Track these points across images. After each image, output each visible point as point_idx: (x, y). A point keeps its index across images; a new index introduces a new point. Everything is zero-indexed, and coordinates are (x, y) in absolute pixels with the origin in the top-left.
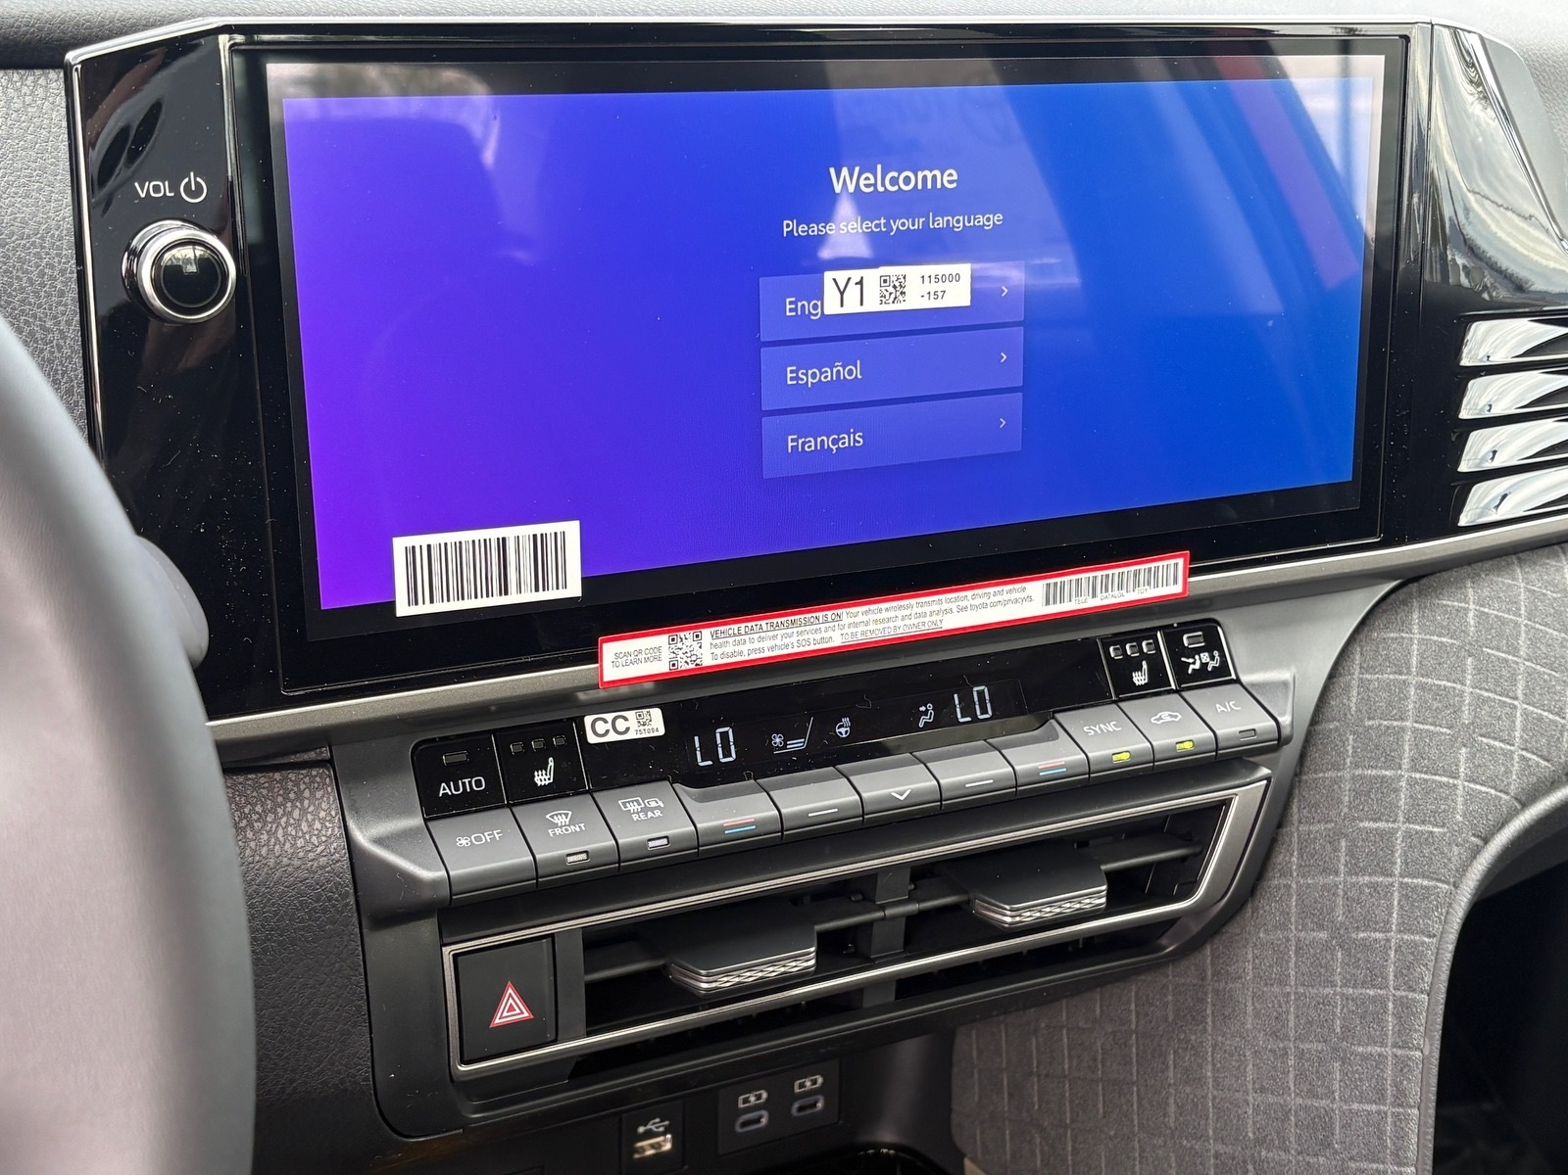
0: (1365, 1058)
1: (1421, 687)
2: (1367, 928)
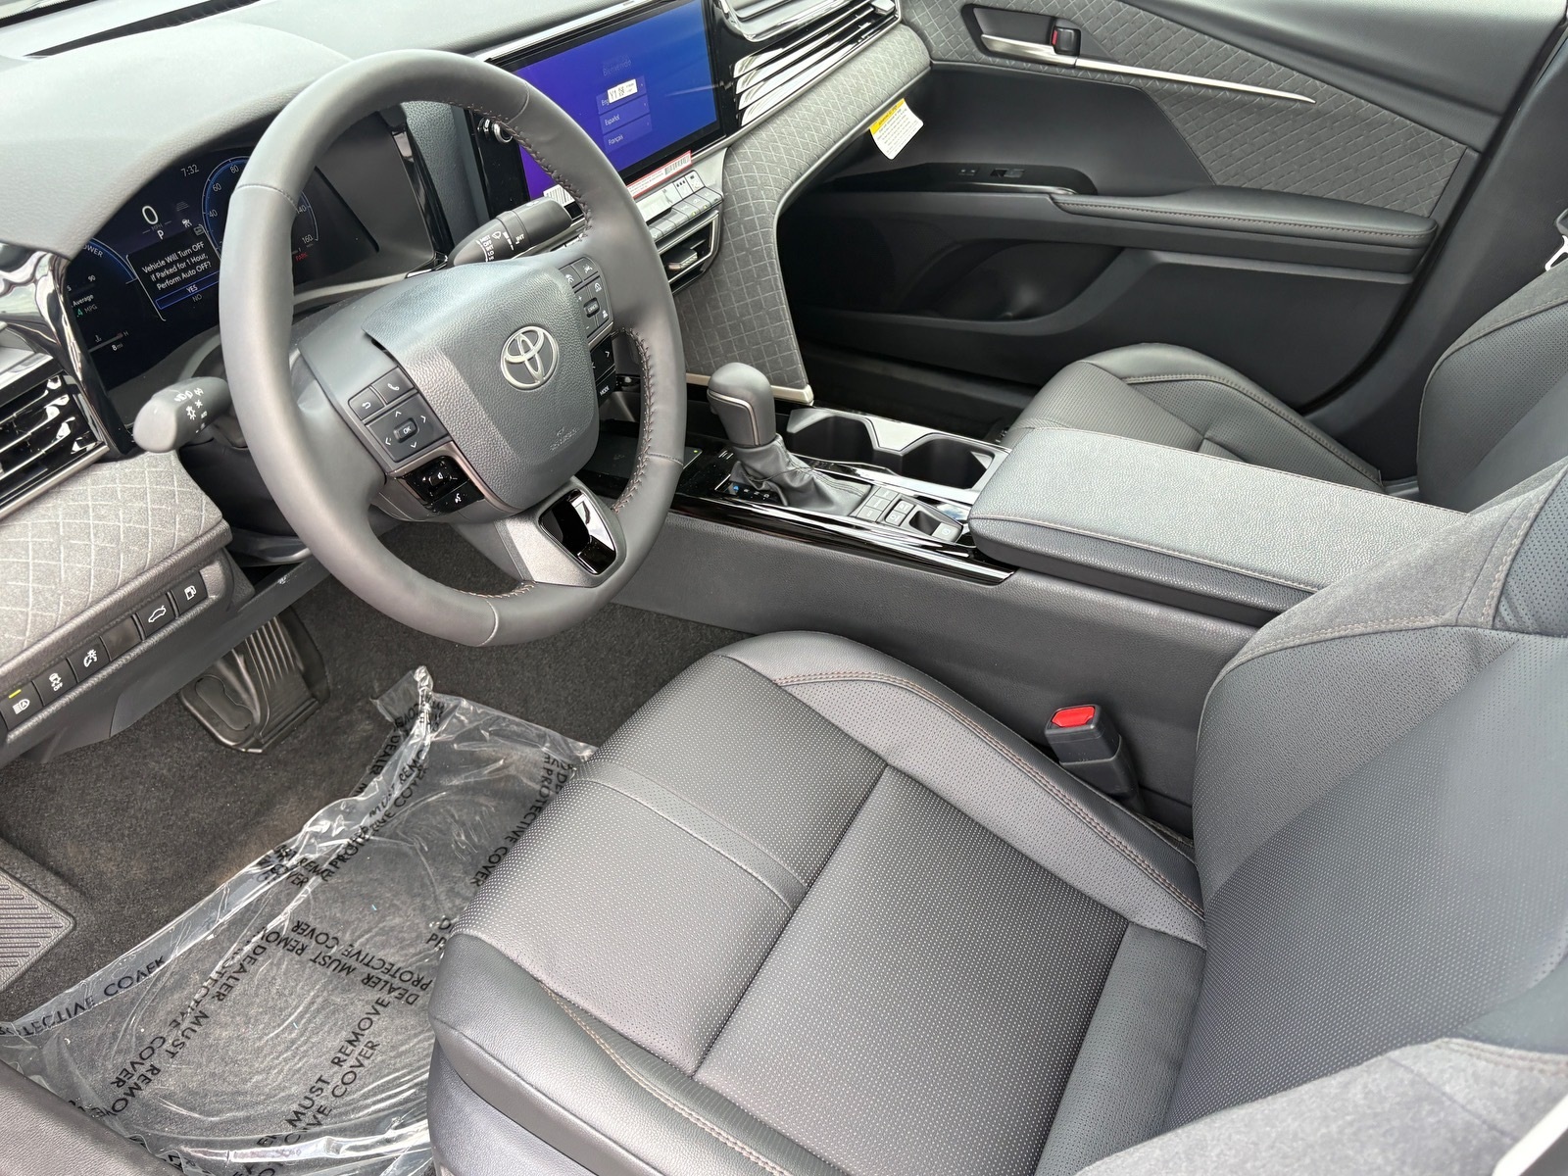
0: (765, 281)
1: (745, 176)
2: (755, 246)
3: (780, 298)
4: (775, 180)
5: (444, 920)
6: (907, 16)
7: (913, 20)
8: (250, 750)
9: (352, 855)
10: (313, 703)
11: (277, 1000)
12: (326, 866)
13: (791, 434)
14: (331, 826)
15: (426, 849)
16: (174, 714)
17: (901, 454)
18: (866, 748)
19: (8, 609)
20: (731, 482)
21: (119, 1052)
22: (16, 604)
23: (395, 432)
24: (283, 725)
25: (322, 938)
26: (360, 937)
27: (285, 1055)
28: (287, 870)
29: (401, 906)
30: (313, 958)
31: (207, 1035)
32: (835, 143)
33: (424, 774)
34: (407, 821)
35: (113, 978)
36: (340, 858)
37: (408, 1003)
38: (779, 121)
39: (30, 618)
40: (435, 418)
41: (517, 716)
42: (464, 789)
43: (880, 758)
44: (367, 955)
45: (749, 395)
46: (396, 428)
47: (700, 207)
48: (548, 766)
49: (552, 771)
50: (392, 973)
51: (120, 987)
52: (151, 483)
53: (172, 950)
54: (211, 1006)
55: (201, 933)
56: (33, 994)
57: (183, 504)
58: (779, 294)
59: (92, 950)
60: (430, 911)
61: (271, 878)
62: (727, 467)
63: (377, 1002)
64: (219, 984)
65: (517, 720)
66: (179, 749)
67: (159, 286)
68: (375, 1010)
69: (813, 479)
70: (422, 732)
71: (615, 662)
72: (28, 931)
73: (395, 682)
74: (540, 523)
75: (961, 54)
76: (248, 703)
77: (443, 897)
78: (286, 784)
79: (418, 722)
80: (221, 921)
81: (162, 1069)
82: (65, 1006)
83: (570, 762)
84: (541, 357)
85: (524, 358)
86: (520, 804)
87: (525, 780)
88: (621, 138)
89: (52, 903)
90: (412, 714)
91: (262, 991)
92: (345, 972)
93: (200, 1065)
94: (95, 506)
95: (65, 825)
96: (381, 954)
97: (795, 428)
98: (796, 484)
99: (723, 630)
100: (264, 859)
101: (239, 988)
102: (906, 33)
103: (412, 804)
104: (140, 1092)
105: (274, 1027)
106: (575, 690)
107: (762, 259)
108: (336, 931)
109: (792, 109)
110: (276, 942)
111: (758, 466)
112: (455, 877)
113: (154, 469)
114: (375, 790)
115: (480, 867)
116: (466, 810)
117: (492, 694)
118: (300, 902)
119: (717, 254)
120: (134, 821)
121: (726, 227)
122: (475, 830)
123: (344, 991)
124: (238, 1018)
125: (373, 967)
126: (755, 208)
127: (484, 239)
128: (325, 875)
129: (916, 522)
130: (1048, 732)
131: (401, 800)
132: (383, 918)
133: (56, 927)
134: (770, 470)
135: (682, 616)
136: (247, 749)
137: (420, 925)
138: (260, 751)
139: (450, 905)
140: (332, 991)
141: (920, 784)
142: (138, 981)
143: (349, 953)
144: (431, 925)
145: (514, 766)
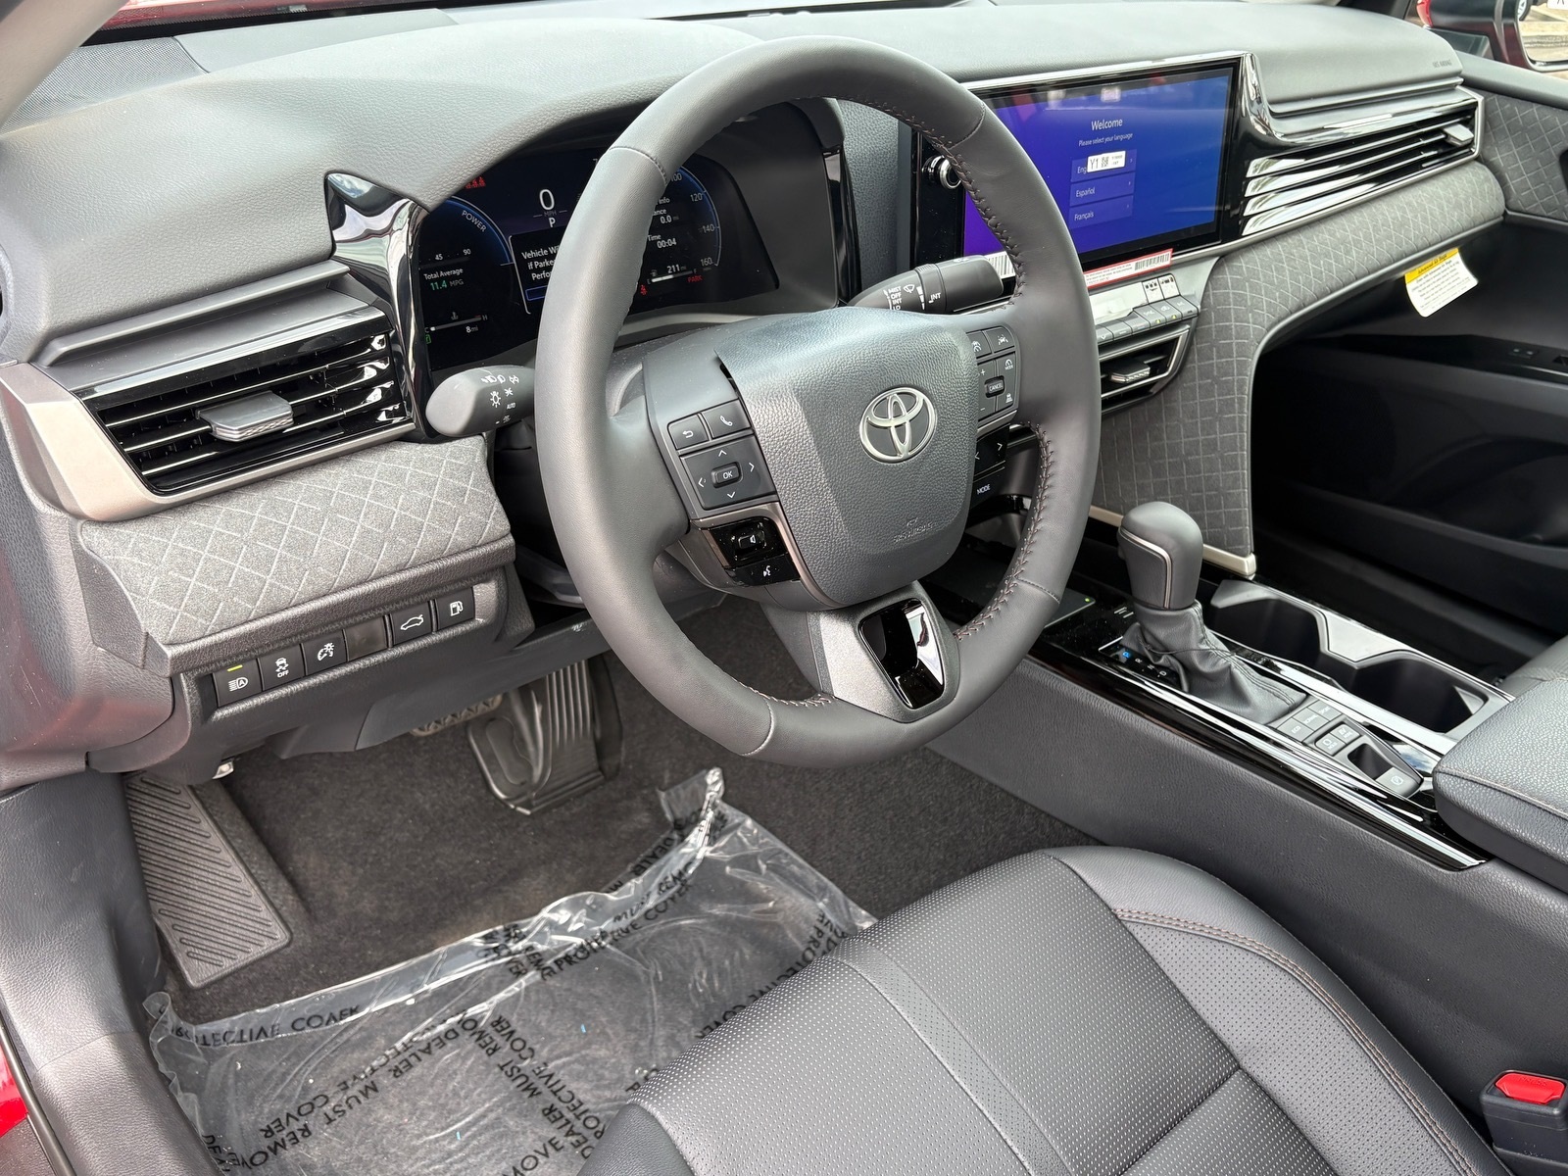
0: (1228, 419)
1: (1234, 293)
2: (1226, 376)
3: (1242, 442)
4: (1269, 304)
5: (653, 1070)
6: (1486, 153)
7: (1493, 159)
8: (519, 809)
9: (581, 959)
10: (599, 776)
11: (450, 1099)
12: (549, 962)
13: (1215, 608)
14: (570, 919)
15: (661, 978)
16: (456, 748)
17: (1356, 666)
18: (1216, 1036)
19: (246, 570)
20: (1122, 647)
21: (281, 1097)
22: (257, 568)
23: (713, 474)
24: (560, 791)
25: (518, 1045)
26: (558, 1057)
27: (437, 1167)
28: (510, 954)
29: (612, 1036)
30: (502, 1064)
31: (370, 1111)
32: (1357, 279)
33: (687, 891)
34: (652, 940)
35: (305, 1012)
36: (568, 959)
37: (583, 1155)
38: (1291, 240)
39: (266, 587)
40: (765, 469)
41: (802, 856)
42: (722, 922)
43: (1232, 1055)
44: (558, 1081)
45: (1171, 543)
46: (715, 469)
47: (1168, 316)
48: (820, 926)
49: (823, 933)
50: (578, 1112)
51: (308, 1024)
52: (445, 474)
53: (368, 1003)
54: (384, 1080)
55: (403, 995)
56: (227, 1002)
57: (470, 505)
58: (1242, 437)
59: (298, 974)
60: (641, 1055)
61: (490, 957)
62: (1121, 627)
63: (550, 1142)
64: (400, 1058)
65: (801, 861)
66: (449, 787)
67: (534, 276)
68: (545, 1150)
69: (1230, 667)
70: (697, 844)
71: (926, 827)
72: (244, 932)
73: (686, 777)
74: (859, 628)
75: (1548, 208)
76: (533, 756)
77: (660, 1043)
78: (543, 857)
79: (696, 830)
80: (426, 987)
81: (314, 1133)
82: (250, 1026)
83: (846, 930)
84: (911, 426)
85: (892, 423)
86: (778, 961)
87: (790, 935)
88: (1091, 215)
89: (277, 911)
90: (693, 818)
91: (439, 1081)
92: (528, 1093)
93: (351, 1144)
94: (377, 483)
95: (316, 832)
96: (573, 1086)
97: (1222, 602)
98: (1205, 668)
99: (1066, 825)
100: (491, 934)
101: (417, 1071)
102: (1480, 172)
103: (662, 922)
104: (284, 1151)
105: (437, 1129)
106: (872, 846)
107: (1230, 391)
108: (535, 1041)
109: (1312, 230)
110: (471, 1032)
111: (1161, 633)
112: (680, 1023)
113: (454, 461)
114: (629, 893)
115: (711, 1020)
116: (716, 948)
117: (781, 822)
118: (510, 995)
119: (1176, 376)
120: (381, 850)
121: (1195, 348)
122: (720, 975)
123: (520, 1114)
124: (405, 1104)
125: (559, 1099)
126: (1237, 331)
127: (893, 290)
128: (545, 972)
129: (1358, 757)
130: (1485, 1098)
131: (653, 913)
132: (588, 1045)
133: (271, 938)
134: (1176, 643)
135: (1019, 793)
136: (516, 806)
137: (626, 1068)
138: (528, 812)
139: (665, 1054)
140: (509, 1110)
141: (1280, 1109)
142: (327, 1024)
143: (541, 1072)
144: (637, 1071)
145: (783, 913)
